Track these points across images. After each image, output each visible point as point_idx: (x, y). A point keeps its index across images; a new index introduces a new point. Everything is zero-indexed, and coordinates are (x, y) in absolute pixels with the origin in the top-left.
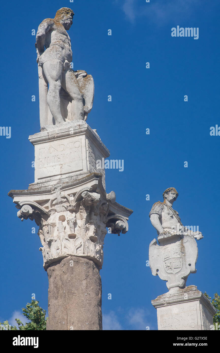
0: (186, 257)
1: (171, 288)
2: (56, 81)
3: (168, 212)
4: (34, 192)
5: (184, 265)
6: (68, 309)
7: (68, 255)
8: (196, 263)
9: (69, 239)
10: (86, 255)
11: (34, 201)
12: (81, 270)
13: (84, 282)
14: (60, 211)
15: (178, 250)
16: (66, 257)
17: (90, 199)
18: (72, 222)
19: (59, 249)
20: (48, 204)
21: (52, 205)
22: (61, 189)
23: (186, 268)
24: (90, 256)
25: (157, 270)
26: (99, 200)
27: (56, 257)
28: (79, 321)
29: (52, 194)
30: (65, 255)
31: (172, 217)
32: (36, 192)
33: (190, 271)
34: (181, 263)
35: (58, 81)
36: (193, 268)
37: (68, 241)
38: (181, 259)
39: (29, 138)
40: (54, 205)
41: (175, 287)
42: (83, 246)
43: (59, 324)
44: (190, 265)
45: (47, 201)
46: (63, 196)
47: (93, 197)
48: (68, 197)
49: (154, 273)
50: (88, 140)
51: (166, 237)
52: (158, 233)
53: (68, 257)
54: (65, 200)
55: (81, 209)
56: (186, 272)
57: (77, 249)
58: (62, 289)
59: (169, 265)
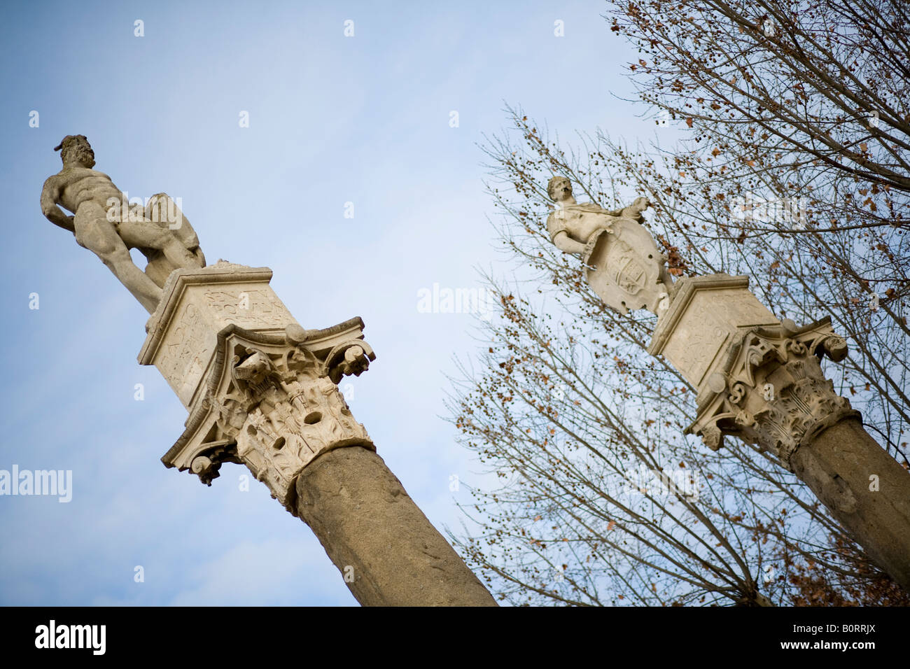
7: (294, 475)
9: (279, 452)
10: (317, 452)
11: (202, 443)
12: (327, 478)
14: (241, 424)
16: (295, 481)
19: (279, 479)
20: (222, 430)
21: (226, 427)
22: (213, 395)
27: (285, 492)
29: (211, 412)
30: (292, 478)
37: (278, 456)
40: (228, 423)
45: (215, 427)
46: (223, 402)
48: (230, 396)
53: (299, 478)
54: (231, 403)
57: (299, 455)
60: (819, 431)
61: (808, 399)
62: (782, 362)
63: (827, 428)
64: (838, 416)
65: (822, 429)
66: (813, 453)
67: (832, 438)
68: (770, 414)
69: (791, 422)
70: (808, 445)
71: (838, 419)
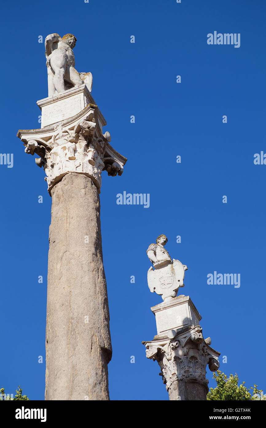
0: (176, 276)
1: (166, 298)
2: (61, 68)
3: (160, 249)
4: (39, 132)
5: (175, 281)
6: (68, 209)
7: (68, 171)
8: (183, 279)
9: (69, 160)
10: (84, 172)
11: (39, 138)
12: (81, 181)
13: (83, 191)
14: (62, 144)
15: (170, 272)
16: (67, 174)
17: (87, 126)
18: (72, 148)
19: (60, 169)
20: (52, 140)
21: (54, 140)
22: (62, 126)
23: (176, 283)
24: (88, 174)
25: (155, 288)
26: (94, 126)
27: (58, 175)
28: (77, 217)
29: (54, 131)
30: (66, 172)
31: (164, 252)
32: (41, 131)
33: (179, 285)
34: (172, 280)
35: (62, 69)
36: (181, 283)
37: (68, 162)
38: (172, 278)
39: (37, 103)
40: (57, 139)
41: (169, 297)
42: (81, 165)
43: (60, 221)
44: (179, 281)
45: (50, 138)
46: (64, 131)
47: (90, 124)
48: (68, 131)
49: (152, 291)
50: (86, 97)
51: (159, 263)
52: (153, 262)
53: (69, 173)
54: (67, 133)
55: (80, 140)
56: (176, 286)
57: (76, 167)
58: (63, 197)
59: (163, 282)
60: (194, 381)
61: (197, 369)
62: (198, 348)
63: (197, 383)
64: (204, 383)
65: (195, 381)
66: (186, 387)
67: (196, 388)
68: (181, 360)
69: (185, 370)
70: (186, 382)
71: (203, 384)
